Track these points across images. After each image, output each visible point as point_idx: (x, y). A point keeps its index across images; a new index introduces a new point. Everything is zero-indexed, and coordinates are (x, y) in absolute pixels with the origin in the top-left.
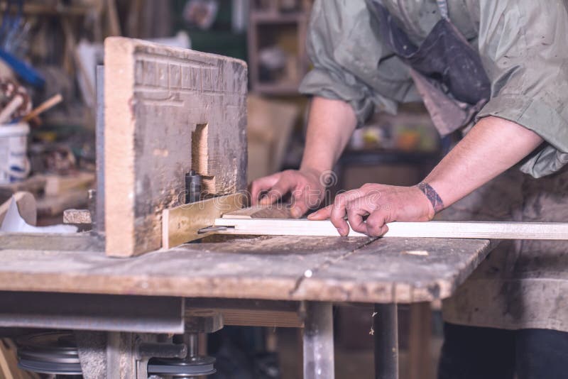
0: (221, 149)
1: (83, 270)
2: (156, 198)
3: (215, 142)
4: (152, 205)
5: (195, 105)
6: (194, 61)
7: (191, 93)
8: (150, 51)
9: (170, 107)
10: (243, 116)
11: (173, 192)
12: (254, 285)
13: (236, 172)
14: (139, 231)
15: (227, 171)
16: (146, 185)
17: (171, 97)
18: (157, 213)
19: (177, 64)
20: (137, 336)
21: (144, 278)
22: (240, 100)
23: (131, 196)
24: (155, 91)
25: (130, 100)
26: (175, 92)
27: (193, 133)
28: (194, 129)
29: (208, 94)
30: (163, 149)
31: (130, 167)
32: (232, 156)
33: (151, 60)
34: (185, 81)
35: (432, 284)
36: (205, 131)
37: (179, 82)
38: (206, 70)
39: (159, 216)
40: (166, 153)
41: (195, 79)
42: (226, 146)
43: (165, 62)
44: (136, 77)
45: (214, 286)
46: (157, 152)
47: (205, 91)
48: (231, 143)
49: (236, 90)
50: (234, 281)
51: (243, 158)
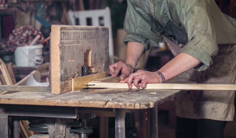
0: (97, 57)
1: (42, 98)
2: (69, 75)
3: (94, 56)
4: (68, 77)
5: (85, 44)
6: (85, 30)
7: (84, 40)
8: (66, 28)
9: (75, 45)
10: (107, 46)
11: (76, 73)
12: (92, 103)
13: (104, 65)
14: (63, 86)
15: (100, 65)
16: (65, 71)
17: (75, 42)
18: (70, 80)
19: (78, 31)
20: (66, 119)
21: (59, 101)
22: (105, 40)
23: (59, 75)
24: (69, 41)
25: (59, 45)
26: (77, 40)
27: (85, 53)
28: (85, 52)
29: (91, 40)
30: (72, 59)
31: (59, 66)
32: (102, 59)
33: (68, 31)
34: (81, 36)
35: (147, 103)
36: (90, 52)
37: (79, 37)
38: (90, 32)
39: (70, 81)
40: (73, 61)
41: (85, 36)
42: (99, 56)
43: (73, 31)
44: (61, 37)
45: (81, 104)
46: (69, 60)
47: (90, 39)
48: (101, 55)
49: (104, 37)
50: (87, 102)
51: (107, 60)
